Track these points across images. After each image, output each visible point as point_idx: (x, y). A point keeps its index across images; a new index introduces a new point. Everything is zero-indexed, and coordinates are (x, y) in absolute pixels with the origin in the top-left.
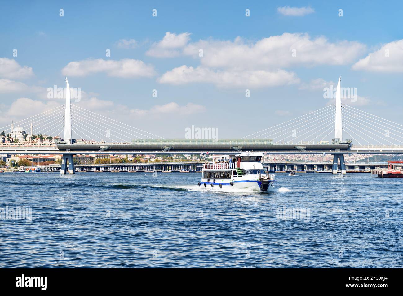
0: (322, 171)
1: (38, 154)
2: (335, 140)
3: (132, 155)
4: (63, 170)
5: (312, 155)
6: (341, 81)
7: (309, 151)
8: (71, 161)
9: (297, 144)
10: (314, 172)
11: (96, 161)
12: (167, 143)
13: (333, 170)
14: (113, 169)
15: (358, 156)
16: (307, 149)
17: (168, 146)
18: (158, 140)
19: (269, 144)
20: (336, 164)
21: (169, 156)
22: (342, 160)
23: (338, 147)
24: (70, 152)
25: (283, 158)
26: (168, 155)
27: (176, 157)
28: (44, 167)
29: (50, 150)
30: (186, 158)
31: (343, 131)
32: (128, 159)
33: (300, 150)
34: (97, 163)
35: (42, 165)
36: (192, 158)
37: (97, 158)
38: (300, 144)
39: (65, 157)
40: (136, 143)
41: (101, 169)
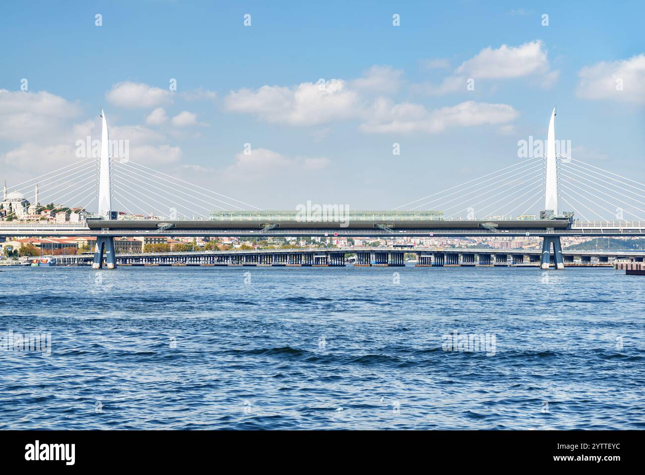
0: (520, 265)
1: (49, 236)
2: (547, 213)
3: (203, 238)
4: (97, 263)
5: (494, 238)
6: (555, 115)
7: (503, 231)
8: (110, 248)
9: (482, 219)
10: (506, 266)
11: (145, 247)
12: (269, 218)
13: (542, 263)
14: (176, 261)
15: (568, 239)
16: (499, 228)
17: (271, 223)
18: (253, 214)
19: (438, 220)
20: (548, 252)
21: (261, 239)
22: (557, 246)
23: (551, 225)
24: (109, 233)
25: (445, 244)
26: (259, 238)
27: (272, 241)
28: (61, 257)
29: (75, 230)
30: (288, 243)
31: (559, 198)
32: (197, 245)
33: (488, 229)
34: (147, 250)
35: (57, 254)
36: (298, 243)
37: (147, 242)
38: (489, 220)
39: (100, 241)
40: (217, 218)
41: (156, 261)
